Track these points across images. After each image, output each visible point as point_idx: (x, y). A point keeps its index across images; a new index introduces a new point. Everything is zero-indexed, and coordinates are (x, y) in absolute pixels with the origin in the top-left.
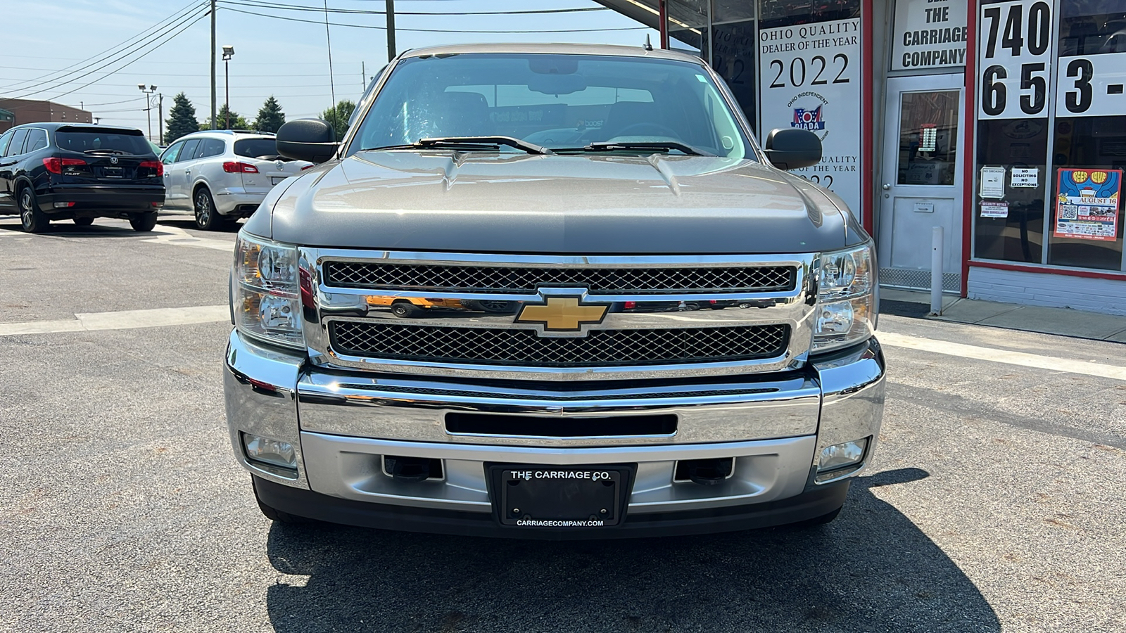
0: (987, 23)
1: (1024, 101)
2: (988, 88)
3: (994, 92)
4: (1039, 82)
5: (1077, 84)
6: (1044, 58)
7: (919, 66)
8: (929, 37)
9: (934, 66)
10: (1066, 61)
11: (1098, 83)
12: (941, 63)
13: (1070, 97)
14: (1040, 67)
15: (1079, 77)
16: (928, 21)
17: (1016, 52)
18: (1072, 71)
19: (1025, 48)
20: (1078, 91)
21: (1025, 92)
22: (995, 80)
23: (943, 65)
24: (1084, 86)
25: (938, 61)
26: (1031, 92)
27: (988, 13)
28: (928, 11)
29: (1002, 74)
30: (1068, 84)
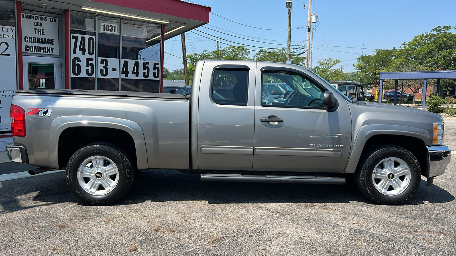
0: (73, 41)
1: (87, 71)
2: (74, 65)
3: (76, 67)
4: (92, 65)
5: (104, 67)
6: (93, 57)
7: (33, 52)
8: (37, 40)
9: (40, 53)
10: (100, 59)
11: (110, 68)
12: (44, 52)
13: (102, 71)
14: (92, 60)
15: (104, 65)
16: (36, 33)
17: (84, 53)
18: (102, 63)
19: (87, 52)
20: (104, 69)
21: (87, 68)
22: (77, 63)
23: (45, 53)
24: (106, 67)
25: (42, 51)
26: (89, 68)
27: (73, 37)
28: (35, 29)
29: (79, 60)
30: (101, 67)
